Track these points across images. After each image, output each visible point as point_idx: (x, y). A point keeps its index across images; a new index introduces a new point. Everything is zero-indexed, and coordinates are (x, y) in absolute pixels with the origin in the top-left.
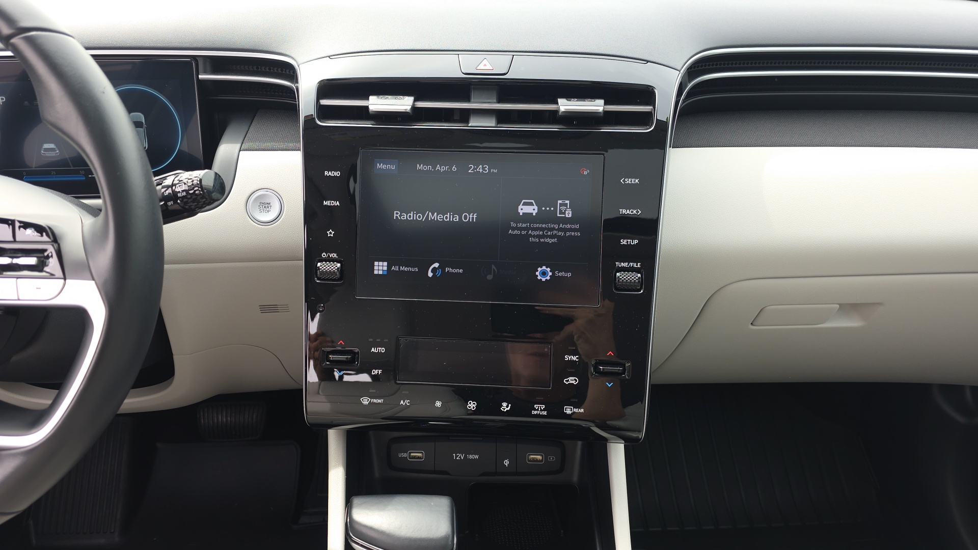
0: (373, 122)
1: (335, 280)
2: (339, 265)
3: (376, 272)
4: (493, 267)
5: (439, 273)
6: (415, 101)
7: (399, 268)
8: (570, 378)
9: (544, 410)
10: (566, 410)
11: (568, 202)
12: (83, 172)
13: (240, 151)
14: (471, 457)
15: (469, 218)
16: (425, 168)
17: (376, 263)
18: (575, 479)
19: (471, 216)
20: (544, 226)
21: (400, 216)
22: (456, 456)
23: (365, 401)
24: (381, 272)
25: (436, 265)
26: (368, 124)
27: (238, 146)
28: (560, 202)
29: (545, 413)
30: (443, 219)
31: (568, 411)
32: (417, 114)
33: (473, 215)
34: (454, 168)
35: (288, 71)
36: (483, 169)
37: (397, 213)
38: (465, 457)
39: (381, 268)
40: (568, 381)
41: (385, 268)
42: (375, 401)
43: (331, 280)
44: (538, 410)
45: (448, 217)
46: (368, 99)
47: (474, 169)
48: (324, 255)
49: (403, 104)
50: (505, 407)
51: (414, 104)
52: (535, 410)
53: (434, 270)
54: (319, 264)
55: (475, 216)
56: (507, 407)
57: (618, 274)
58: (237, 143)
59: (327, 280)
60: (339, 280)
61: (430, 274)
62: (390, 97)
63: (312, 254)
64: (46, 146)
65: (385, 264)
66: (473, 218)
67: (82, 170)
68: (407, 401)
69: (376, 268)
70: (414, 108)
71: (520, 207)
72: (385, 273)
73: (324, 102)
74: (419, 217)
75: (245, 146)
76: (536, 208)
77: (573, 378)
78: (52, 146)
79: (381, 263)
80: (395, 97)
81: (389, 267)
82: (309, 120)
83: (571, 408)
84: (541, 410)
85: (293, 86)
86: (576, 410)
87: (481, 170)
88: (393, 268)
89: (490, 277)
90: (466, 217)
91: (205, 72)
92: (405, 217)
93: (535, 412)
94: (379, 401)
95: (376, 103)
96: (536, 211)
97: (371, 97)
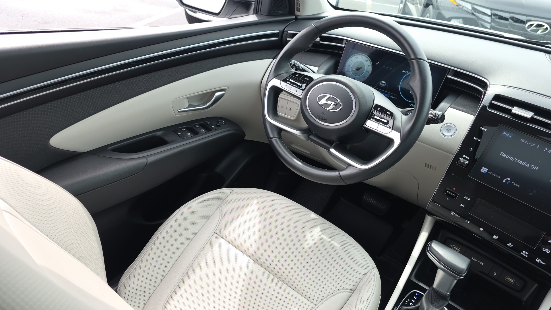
0: (511, 117)
1: (463, 166)
2: (468, 162)
3: (481, 171)
4: (535, 191)
5: (508, 183)
6: (534, 115)
7: (492, 173)
8: (546, 249)
9: (527, 255)
10: (537, 260)
12: (389, 94)
13: (449, 107)
14: (480, 262)
15: (534, 168)
16: (524, 141)
17: (483, 168)
18: (524, 299)
19: (535, 167)
21: (503, 155)
22: (473, 259)
23: (452, 213)
24: (483, 172)
25: (509, 179)
26: (508, 117)
27: (449, 105)
29: (527, 256)
30: (522, 163)
31: (538, 261)
32: (532, 120)
33: (536, 167)
34: (538, 147)
35: (484, 85)
37: (502, 153)
38: (477, 261)
39: (484, 170)
40: (544, 250)
41: (486, 171)
42: (456, 215)
43: (462, 166)
44: (524, 253)
45: (524, 164)
46: (513, 107)
47: (547, 150)
48: (464, 156)
49: (528, 114)
50: (510, 245)
51: (533, 116)
53: (507, 181)
54: (460, 158)
55: (537, 168)
56: (511, 245)
58: (449, 104)
59: (461, 165)
60: (465, 167)
61: (504, 181)
62: (523, 110)
63: (460, 154)
64: (383, 82)
65: (487, 169)
66: (536, 169)
67: (389, 93)
68: (469, 222)
69: (482, 169)
70: (532, 118)
72: (485, 173)
73: (494, 102)
74: (511, 158)
75: (452, 106)
77: (548, 250)
78: (384, 82)
79: (485, 168)
80: (525, 110)
81: (488, 171)
82: (484, 107)
83: (540, 261)
84: (526, 254)
85: (483, 91)
86: (542, 263)
88: (489, 172)
89: (531, 194)
90: (532, 167)
91: (450, 75)
92: (505, 156)
93: (522, 254)
94: (458, 216)
95: (516, 110)
97: (515, 107)
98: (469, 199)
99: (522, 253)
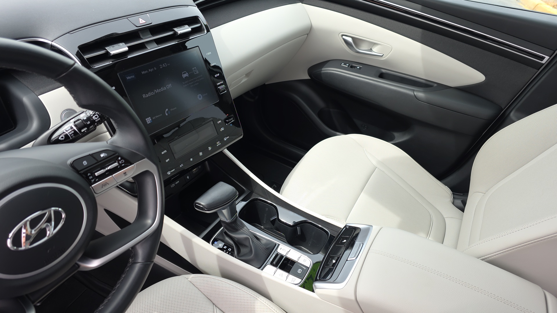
3: (148, 123)
4: (184, 102)
5: (169, 112)
6: (126, 44)
7: (155, 117)
8: (222, 129)
11: (195, 68)
13: (38, 95)
14: (177, 183)
16: (145, 72)
17: (146, 119)
20: (192, 79)
21: (146, 96)
22: (172, 186)
23: (169, 173)
24: (150, 122)
25: (167, 110)
27: (35, 93)
28: (193, 69)
31: (225, 139)
32: (132, 49)
34: (155, 69)
36: (165, 65)
37: (144, 95)
38: (175, 184)
39: (149, 120)
41: (151, 120)
42: (172, 171)
45: (162, 89)
46: (106, 49)
47: (162, 66)
51: (127, 46)
52: (217, 144)
53: (167, 112)
57: (219, 87)
61: (167, 114)
62: (114, 46)
65: (150, 118)
66: (170, 86)
68: (182, 165)
69: (147, 121)
71: (183, 75)
72: (152, 122)
73: (86, 57)
74: (152, 93)
76: (187, 74)
79: (148, 118)
81: (151, 118)
84: (219, 143)
86: (227, 138)
87: (164, 66)
88: (153, 118)
90: (168, 86)
92: (147, 96)
94: (173, 170)
95: (112, 50)
96: (188, 75)
98: (165, 151)
99: (218, 145)
